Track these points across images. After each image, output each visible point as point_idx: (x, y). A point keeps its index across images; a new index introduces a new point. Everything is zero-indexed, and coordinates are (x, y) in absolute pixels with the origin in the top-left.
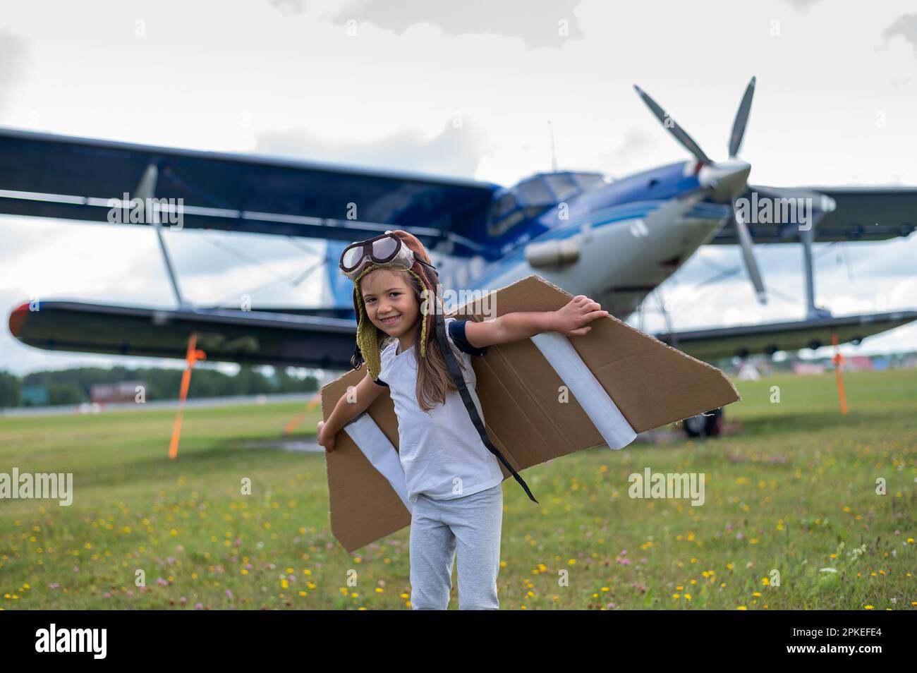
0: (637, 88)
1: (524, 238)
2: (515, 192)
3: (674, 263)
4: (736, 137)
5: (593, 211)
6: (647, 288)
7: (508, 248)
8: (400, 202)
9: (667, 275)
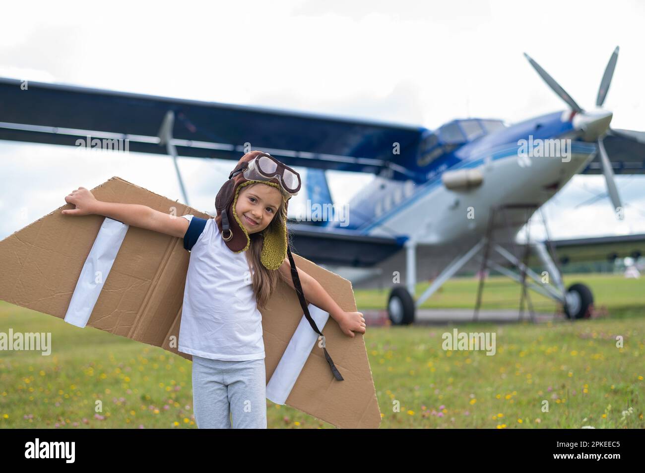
0: (526, 55)
1: (443, 167)
2: (437, 134)
3: (554, 187)
4: (603, 93)
5: (493, 147)
6: (534, 206)
7: (431, 175)
8: (355, 140)
9: (549, 197)
